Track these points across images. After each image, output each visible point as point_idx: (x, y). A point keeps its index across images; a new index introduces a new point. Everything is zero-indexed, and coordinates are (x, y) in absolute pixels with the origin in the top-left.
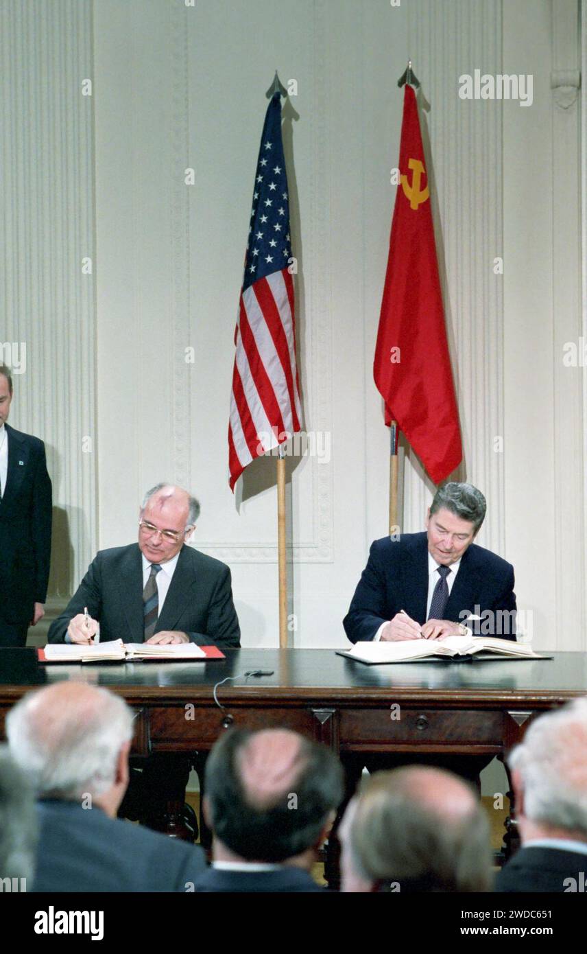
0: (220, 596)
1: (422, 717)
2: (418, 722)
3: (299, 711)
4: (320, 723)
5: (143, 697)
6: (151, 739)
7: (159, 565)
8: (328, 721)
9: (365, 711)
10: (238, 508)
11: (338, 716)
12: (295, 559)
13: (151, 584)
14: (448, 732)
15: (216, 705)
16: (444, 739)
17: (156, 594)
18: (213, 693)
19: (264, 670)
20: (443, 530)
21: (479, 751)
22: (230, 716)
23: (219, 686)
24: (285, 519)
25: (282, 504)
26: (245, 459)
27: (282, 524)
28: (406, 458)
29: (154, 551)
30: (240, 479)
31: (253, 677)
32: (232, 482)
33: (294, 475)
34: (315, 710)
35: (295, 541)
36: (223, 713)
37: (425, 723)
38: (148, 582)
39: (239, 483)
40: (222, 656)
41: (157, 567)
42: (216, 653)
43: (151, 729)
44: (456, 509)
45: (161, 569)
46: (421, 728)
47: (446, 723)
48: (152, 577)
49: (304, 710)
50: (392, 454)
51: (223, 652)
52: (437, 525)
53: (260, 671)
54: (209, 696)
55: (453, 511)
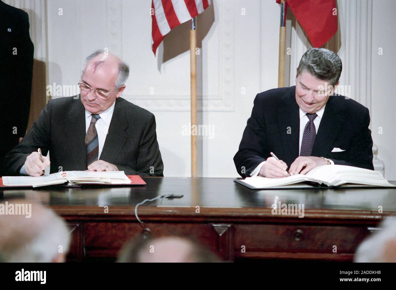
0: (147, 138)
1: (299, 231)
2: (296, 235)
3: (201, 225)
4: (218, 234)
5: (79, 214)
6: (86, 248)
7: (98, 115)
8: (225, 234)
9: (254, 226)
10: (159, 68)
11: (232, 230)
12: (204, 109)
13: (91, 129)
14: (319, 243)
15: (137, 220)
16: (316, 249)
17: (96, 137)
18: (134, 211)
19: (176, 194)
20: (305, 88)
21: (345, 258)
22: (148, 229)
23: (140, 206)
24: (196, 77)
25: (194, 66)
26: (165, 29)
27: (194, 81)
28: (293, 28)
29: (92, 105)
30: (161, 45)
31: (167, 199)
32: (154, 48)
33: (204, 42)
34: (214, 225)
35: (204, 94)
36: (142, 227)
37: (300, 236)
38: (89, 128)
39: (160, 49)
40: (143, 183)
41: (97, 116)
42: (139, 180)
43: (86, 239)
44: (314, 71)
45: (100, 118)
46: (298, 239)
47: (318, 236)
48: (93, 124)
49: (206, 225)
50: (281, 26)
51: (145, 180)
52: (301, 83)
53: (173, 195)
54: (131, 213)
55: (311, 72)
